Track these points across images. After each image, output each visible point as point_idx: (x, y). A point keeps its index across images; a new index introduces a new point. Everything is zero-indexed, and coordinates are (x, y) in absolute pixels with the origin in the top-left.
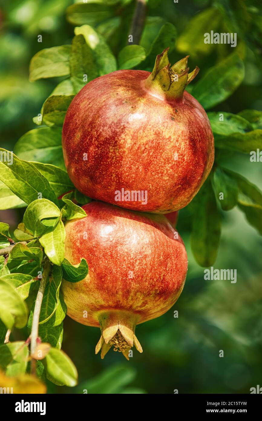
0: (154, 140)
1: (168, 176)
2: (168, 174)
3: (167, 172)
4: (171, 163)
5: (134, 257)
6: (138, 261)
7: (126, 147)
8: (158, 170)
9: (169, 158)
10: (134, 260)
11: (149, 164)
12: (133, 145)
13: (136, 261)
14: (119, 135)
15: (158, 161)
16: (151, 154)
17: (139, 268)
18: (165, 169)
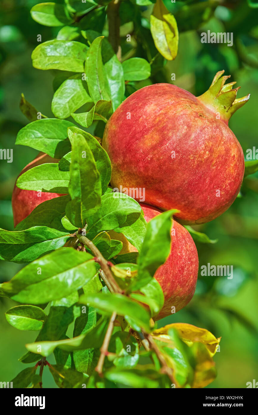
0: (224, 155)
1: (225, 191)
2: (225, 190)
3: (226, 187)
4: (230, 180)
5: (184, 262)
6: (187, 267)
7: (205, 158)
8: (219, 184)
9: (231, 175)
10: (185, 264)
11: (215, 176)
12: (209, 157)
13: (185, 266)
14: (200, 145)
15: (222, 176)
16: (219, 168)
17: (187, 273)
18: (224, 184)
